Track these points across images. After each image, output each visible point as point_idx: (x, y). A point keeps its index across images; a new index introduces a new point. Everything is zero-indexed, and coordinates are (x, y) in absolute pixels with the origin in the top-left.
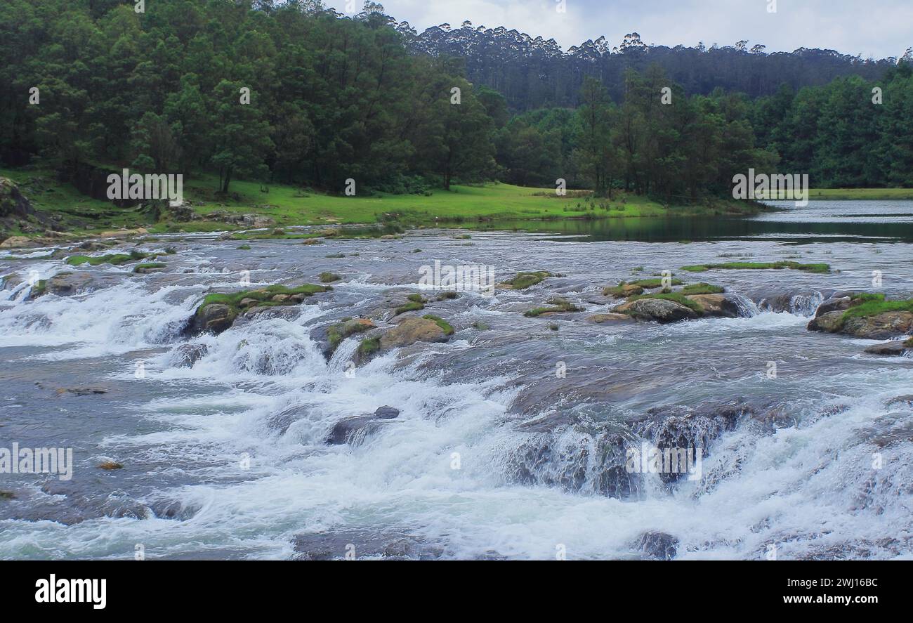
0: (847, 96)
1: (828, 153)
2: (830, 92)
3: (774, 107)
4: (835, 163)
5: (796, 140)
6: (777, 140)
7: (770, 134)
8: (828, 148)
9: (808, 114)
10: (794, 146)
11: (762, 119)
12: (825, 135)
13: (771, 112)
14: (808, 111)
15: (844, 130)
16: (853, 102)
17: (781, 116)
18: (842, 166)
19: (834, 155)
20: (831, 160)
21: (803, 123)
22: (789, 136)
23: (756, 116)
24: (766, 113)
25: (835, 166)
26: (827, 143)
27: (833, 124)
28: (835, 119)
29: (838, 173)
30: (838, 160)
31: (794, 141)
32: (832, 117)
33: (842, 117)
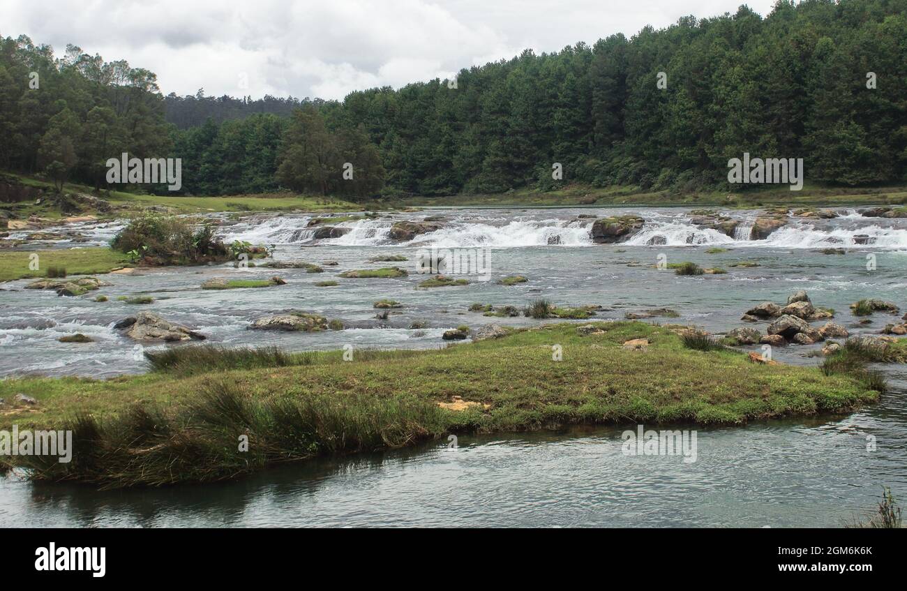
0: (266, 128)
1: (256, 173)
2: (254, 126)
3: (203, 135)
4: (263, 181)
5: (226, 162)
6: (208, 162)
7: (202, 157)
8: (255, 169)
9: (234, 142)
10: (224, 167)
11: (193, 145)
12: (253, 158)
13: (201, 140)
14: (234, 139)
15: (268, 154)
16: (272, 133)
17: (209, 144)
18: (268, 183)
19: (260, 174)
20: (259, 178)
21: (231, 149)
22: (219, 160)
23: (188, 142)
24: (196, 140)
25: (263, 183)
26: (254, 164)
27: (260, 150)
28: (260, 146)
29: (266, 188)
30: (265, 178)
31: (223, 163)
32: (257, 145)
33: (265, 145)
